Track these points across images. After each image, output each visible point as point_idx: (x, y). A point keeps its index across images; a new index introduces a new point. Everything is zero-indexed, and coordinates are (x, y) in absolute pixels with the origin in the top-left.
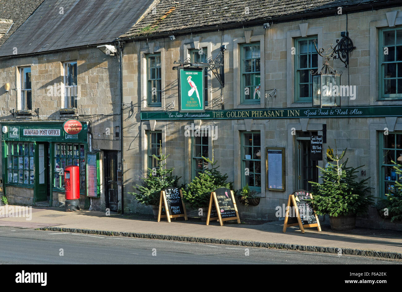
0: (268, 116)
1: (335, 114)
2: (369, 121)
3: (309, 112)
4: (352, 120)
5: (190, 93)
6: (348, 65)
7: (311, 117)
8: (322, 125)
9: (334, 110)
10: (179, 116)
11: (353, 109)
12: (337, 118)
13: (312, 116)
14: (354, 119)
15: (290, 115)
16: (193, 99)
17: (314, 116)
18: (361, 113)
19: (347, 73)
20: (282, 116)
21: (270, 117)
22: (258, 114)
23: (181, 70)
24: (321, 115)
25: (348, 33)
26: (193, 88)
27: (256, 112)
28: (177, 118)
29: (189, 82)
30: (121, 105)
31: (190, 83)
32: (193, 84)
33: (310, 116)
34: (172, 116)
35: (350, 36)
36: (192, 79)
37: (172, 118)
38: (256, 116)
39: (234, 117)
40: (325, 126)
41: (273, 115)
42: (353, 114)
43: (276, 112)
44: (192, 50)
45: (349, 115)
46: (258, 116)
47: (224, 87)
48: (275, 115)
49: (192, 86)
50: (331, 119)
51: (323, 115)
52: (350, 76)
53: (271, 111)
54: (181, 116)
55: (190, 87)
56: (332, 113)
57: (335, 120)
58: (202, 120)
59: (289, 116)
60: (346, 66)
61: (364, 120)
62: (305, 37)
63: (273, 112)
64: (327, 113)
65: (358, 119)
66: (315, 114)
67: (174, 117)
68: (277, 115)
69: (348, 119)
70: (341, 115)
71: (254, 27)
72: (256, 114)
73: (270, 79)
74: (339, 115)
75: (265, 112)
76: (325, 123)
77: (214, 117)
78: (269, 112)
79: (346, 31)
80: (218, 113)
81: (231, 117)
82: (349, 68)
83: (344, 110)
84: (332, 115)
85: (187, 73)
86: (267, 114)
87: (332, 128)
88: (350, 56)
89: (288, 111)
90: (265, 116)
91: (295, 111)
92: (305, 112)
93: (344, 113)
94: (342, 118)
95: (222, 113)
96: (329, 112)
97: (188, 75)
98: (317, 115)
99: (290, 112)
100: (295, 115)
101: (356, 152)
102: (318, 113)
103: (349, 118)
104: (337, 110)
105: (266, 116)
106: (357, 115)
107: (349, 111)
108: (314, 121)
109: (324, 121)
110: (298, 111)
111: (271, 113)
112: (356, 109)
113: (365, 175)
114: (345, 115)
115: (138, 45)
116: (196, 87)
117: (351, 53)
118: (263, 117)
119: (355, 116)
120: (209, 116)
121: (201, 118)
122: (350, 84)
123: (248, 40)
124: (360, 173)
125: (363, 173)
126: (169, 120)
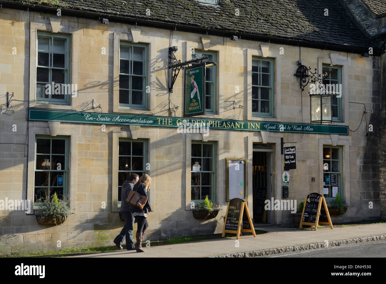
0: (228, 127)
1: (292, 129)
2: (318, 136)
3: (269, 126)
7: (271, 131)
8: (280, 138)
9: (291, 126)
10: (103, 119)
11: (306, 126)
12: (292, 133)
13: (271, 129)
14: (306, 134)
15: (250, 127)
18: (312, 129)
19: (301, 96)
20: (242, 127)
21: (230, 128)
22: (216, 124)
24: (279, 130)
27: (213, 122)
33: (269, 129)
34: (91, 118)
37: (91, 121)
41: (232, 127)
42: (306, 131)
43: (236, 123)
45: (303, 130)
46: (216, 126)
48: (235, 127)
50: (287, 134)
52: (303, 98)
53: (231, 123)
54: (107, 119)
56: (289, 128)
58: (141, 126)
59: (249, 128)
61: (313, 135)
63: (232, 123)
64: (285, 128)
65: (309, 135)
66: (274, 128)
68: (237, 127)
70: (297, 131)
71: (211, 36)
72: (213, 124)
73: (229, 91)
74: (295, 130)
75: (224, 123)
76: (282, 137)
77: (159, 124)
78: (229, 123)
79: (299, 60)
80: (165, 120)
82: (302, 92)
83: (299, 126)
84: (289, 130)
86: (227, 125)
89: (249, 123)
90: (224, 126)
91: (255, 124)
92: (265, 126)
93: (299, 129)
94: (296, 133)
95: (170, 120)
98: (276, 129)
99: (250, 124)
100: (255, 127)
101: (308, 163)
102: (277, 127)
103: (303, 133)
104: (293, 126)
105: (226, 127)
106: (310, 131)
107: (303, 128)
108: (272, 134)
109: (281, 135)
110: (258, 125)
111: (230, 125)
112: (309, 126)
113: (314, 181)
114: (300, 131)
118: (222, 128)
119: (308, 132)
120: (151, 122)
121: (139, 123)
122: (303, 105)
123: (206, 48)
124: (311, 180)
125: (313, 179)
126: (84, 124)
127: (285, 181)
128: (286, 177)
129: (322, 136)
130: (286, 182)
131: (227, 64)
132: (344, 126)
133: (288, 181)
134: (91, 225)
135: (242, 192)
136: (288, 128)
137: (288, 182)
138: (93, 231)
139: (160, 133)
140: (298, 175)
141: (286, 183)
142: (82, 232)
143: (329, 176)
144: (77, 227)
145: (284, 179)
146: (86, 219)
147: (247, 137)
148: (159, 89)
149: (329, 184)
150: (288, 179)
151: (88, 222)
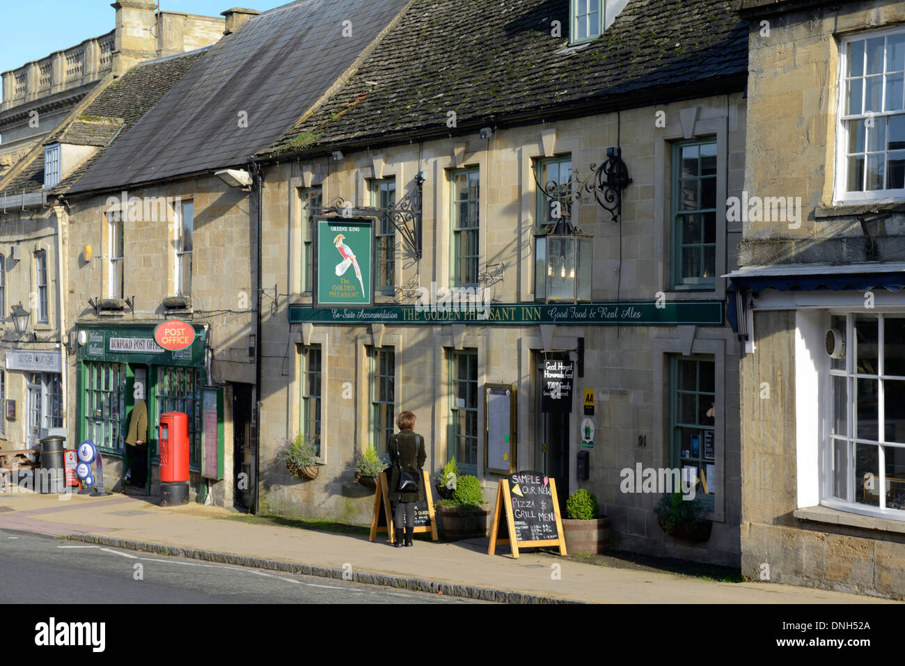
0: (491, 319)
1: (598, 317)
2: (654, 331)
3: (556, 313)
4: (625, 329)
5: (340, 270)
6: (619, 217)
7: (560, 323)
8: (576, 339)
9: (595, 309)
10: (348, 316)
11: (626, 308)
12: (600, 325)
13: (560, 319)
14: (629, 328)
15: (525, 318)
16: (346, 282)
17: (563, 319)
18: (639, 315)
19: (618, 233)
20: (513, 319)
21: (494, 321)
23: (319, 222)
24: (575, 319)
25: (619, 150)
26: (348, 259)
28: (346, 319)
29: (337, 246)
30: (258, 291)
31: (341, 249)
32: (348, 250)
33: (557, 320)
34: (338, 316)
35: (623, 155)
36: (344, 242)
37: (337, 319)
38: (470, 319)
39: (436, 320)
40: (581, 341)
41: (497, 318)
42: (627, 319)
43: (504, 311)
44: (372, 182)
45: (619, 319)
46: (474, 319)
47: (421, 257)
48: (501, 317)
49: (346, 256)
50: (592, 328)
51: (579, 319)
52: (623, 238)
53: (496, 309)
54: (352, 315)
55: (340, 257)
56: (592, 314)
57: (598, 329)
58: (385, 324)
59: (523, 319)
60: (615, 219)
61: (644, 329)
62: (551, 157)
63: (498, 311)
64: (584, 315)
65: (634, 328)
66: (565, 315)
67: (341, 319)
68: (505, 317)
69: (617, 328)
70: (608, 319)
71: (470, 136)
72: (471, 314)
73: (495, 243)
74: (604, 319)
76: (582, 336)
77: (405, 319)
78: (492, 311)
79: (616, 146)
80: (411, 312)
81: (431, 320)
82: (622, 222)
83: (611, 309)
84: (593, 320)
85: (334, 229)
87: (593, 347)
88: (624, 197)
89: (523, 308)
91: (533, 310)
92: (550, 313)
93: (612, 315)
94: (609, 325)
96: (588, 313)
97: (337, 233)
98: (569, 319)
99: (525, 310)
100: (533, 317)
101: (632, 397)
102: (570, 314)
103: (618, 325)
104: (600, 310)
106: (634, 319)
107: (619, 313)
108: (564, 331)
109: (579, 332)
110: (538, 310)
111: (495, 313)
112: (632, 306)
113: (645, 445)
114: (614, 319)
115: (287, 169)
116: (354, 257)
117: (625, 190)
118: (482, 321)
119: (631, 323)
120: (395, 316)
121: (385, 320)
122: (623, 255)
123: (459, 164)
124: (637, 441)
125: (642, 441)
126: (334, 325)
127: (586, 440)
128: (587, 430)
129: (664, 331)
130: (588, 441)
131: (493, 187)
132: (713, 301)
133: (591, 440)
134: (339, 486)
135: (506, 457)
136: (591, 316)
137: (591, 443)
138: (340, 497)
139: (408, 335)
140: (610, 428)
141: (586, 445)
142: (330, 496)
143: (700, 436)
144: (327, 488)
145: (583, 434)
146: (334, 476)
147: (521, 339)
148: (407, 255)
149: (697, 456)
150: (592, 435)
151: (336, 480)
